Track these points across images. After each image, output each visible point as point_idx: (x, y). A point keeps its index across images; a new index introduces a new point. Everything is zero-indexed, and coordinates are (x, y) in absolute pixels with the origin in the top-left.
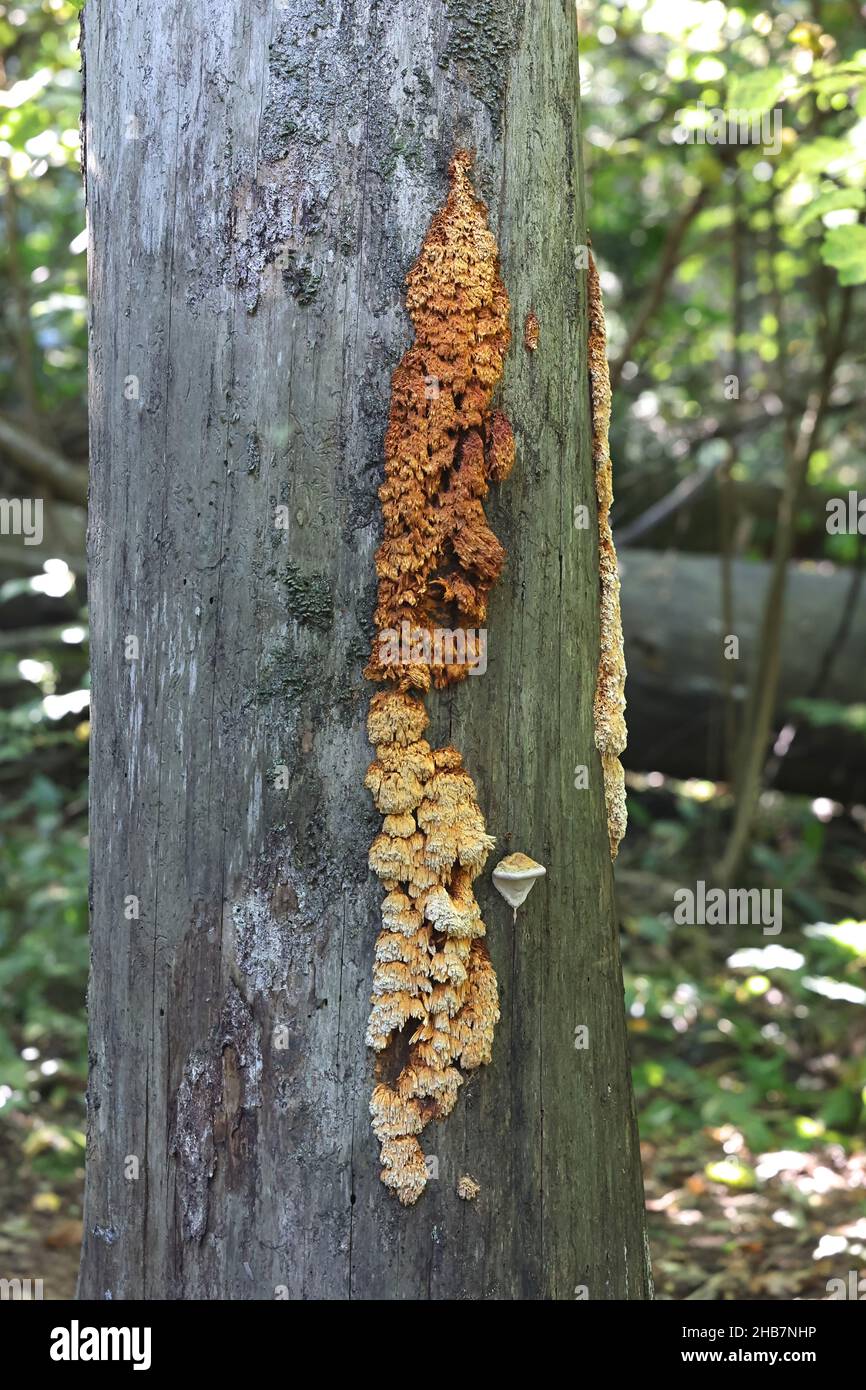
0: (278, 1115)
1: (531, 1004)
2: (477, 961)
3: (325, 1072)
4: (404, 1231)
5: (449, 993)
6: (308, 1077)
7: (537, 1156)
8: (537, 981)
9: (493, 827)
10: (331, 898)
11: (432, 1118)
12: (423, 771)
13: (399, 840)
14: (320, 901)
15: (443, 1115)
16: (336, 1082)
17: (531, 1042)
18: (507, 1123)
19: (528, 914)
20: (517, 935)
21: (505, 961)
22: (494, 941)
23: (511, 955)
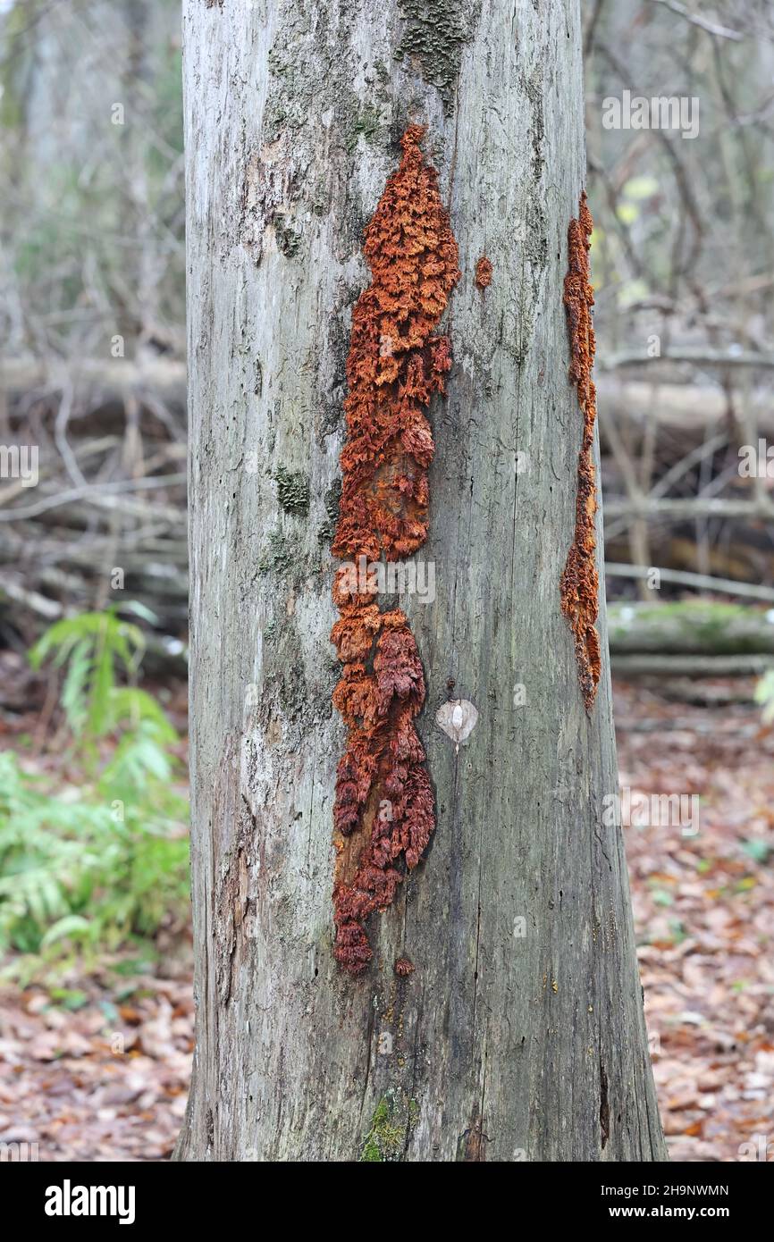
0: (268, 903)
1: (472, 820)
3: (300, 870)
4: (352, 999)
6: (289, 875)
7: (473, 945)
8: (479, 803)
9: (436, 676)
10: (305, 733)
14: (298, 734)
16: (307, 879)
17: (470, 852)
18: (444, 916)
19: (471, 748)
20: (460, 765)
21: (446, 785)
22: (436, 768)
23: (452, 780)
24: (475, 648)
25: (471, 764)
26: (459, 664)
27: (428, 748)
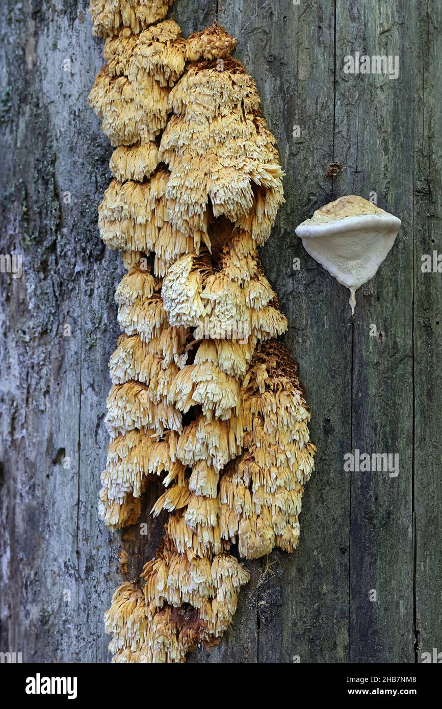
2: (262, 377)
3: (65, 563)
5: (204, 431)
6: (49, 573)
8: (405, 410)
11: (196, 641)
12: (160, 68)
13: (130, 183)
14: (51, 296)
15: (213, 637)
16: (76, 580)
19: (381, 299)
20: (359, 334)
21: (333, 377)
22: (308, 343)
23: (346, 368)
24: (381, 96)
25: (383, 333)
26: (348, 129)
27: (291, 303)
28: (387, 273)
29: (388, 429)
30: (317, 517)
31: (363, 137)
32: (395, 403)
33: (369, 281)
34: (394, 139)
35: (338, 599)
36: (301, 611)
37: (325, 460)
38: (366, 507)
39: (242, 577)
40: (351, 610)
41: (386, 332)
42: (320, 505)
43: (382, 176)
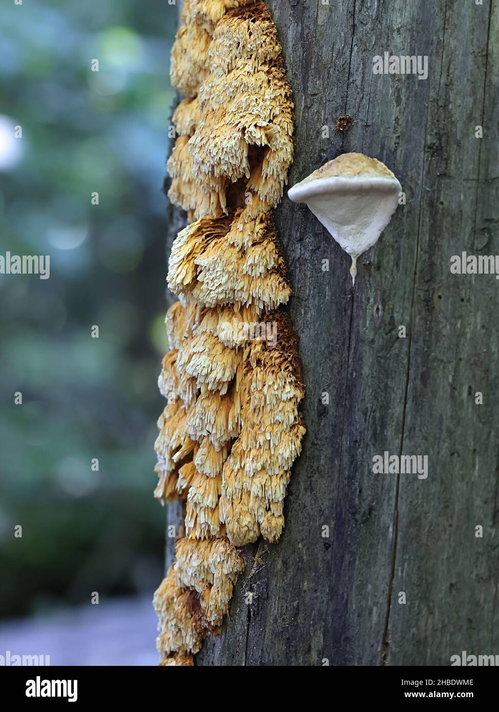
2: (253, 350)
8: (397, 395)
9: (314, 109)
17: (371, 509)
19: (381, 269)
20: (357, 307)
21: (330, 353)
22: (309, 316)
23: (343, 344)
24: (397, 40)
25: (380, 307)
26: (363, 78)
27: (298, 270)
28: (389, 239)
29: (378, 415)
30: (305, 507)
31: (376, 86)
32: (386, 386)
33: (371, 248)
34: (408, 88)
35: (317, 598)
36: (282, 606)
37: (316, 445)
38: (352, 500)
39: (232, 565)
40: (329, 612)
41: (384, 306)
42: (309, 493)
43: (392, 130)
